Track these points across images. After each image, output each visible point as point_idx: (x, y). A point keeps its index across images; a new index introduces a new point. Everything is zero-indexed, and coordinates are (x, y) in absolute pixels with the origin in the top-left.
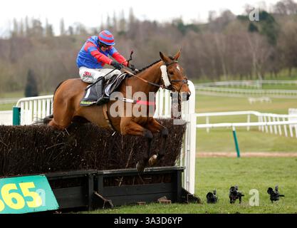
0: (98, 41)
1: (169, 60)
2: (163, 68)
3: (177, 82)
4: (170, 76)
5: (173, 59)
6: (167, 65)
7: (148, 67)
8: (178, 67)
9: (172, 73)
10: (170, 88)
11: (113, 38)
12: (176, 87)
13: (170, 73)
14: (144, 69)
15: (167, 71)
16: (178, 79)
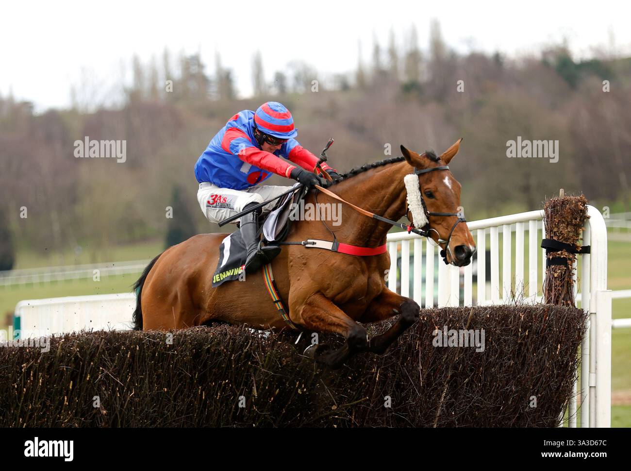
1: (427, 162)
2: (411, 181)
3: (444, 217)
4: (428, 201)
5: (436, 160)
8: (447, 181)
9: (430, 195)
10: (427, 231)
11: (291, 120)
12: (439, 230)
13: (427, 195)
15: (420, 189)
16: (445, 211)
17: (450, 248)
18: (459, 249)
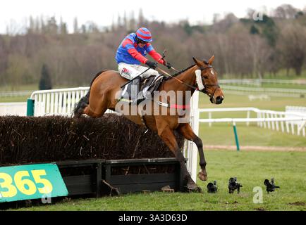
0: (136, 37)
1: (204, 65)
2: (198, 72)
3: (211, 86)
4: (205, 80)
5: (207, 64)
6: (202, 70)
7: (183, 71)
8: (212, 72)
9: (206, 77)
10: (204, 91)
12: (210, 90)
13: (204, 77)
14: (180, 73)
15: (202, 75)
16: (212, 83)
17: (214, 97)
18: (218, 98)
